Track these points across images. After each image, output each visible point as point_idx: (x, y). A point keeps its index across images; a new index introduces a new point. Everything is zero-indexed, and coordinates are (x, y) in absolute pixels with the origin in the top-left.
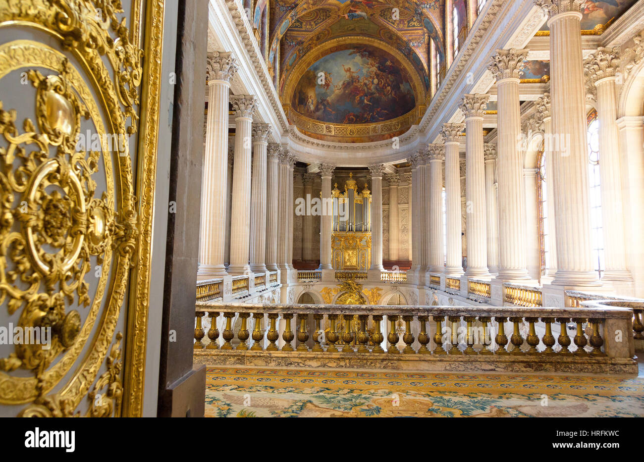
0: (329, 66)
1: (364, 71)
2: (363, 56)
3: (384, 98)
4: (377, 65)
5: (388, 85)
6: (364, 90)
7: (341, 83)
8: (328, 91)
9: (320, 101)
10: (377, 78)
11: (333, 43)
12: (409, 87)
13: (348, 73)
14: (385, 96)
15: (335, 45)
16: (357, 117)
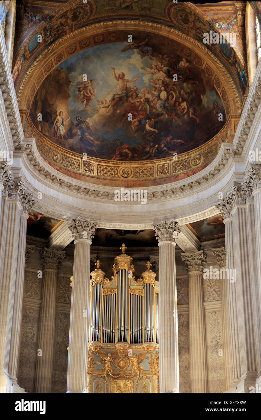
0: (91, 67)
1: (146, 79)
2: (143, 53)
3: (177, 121)
4: (165, 69)
5: (184, 100)
6: (145, 110)
7: (109, 98)
8: (89, 108)
9: (75, 122)
10: (165, 90)
11: (98, 28)
12: (215, 97)
13: (120, 81)
14: (178, 117)
15: (101, 31)
16: (134, 150)
